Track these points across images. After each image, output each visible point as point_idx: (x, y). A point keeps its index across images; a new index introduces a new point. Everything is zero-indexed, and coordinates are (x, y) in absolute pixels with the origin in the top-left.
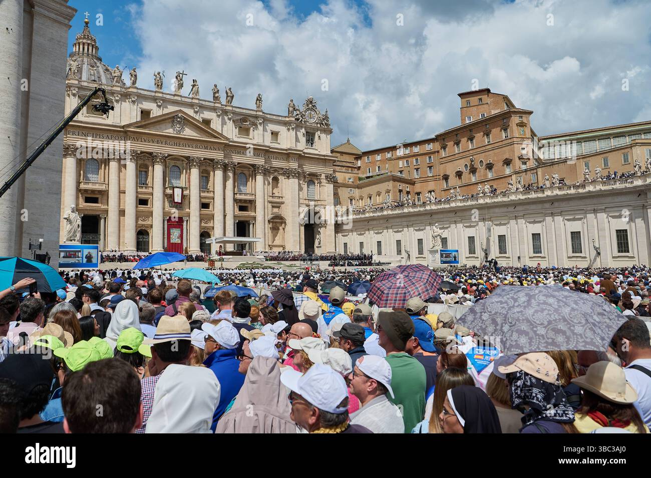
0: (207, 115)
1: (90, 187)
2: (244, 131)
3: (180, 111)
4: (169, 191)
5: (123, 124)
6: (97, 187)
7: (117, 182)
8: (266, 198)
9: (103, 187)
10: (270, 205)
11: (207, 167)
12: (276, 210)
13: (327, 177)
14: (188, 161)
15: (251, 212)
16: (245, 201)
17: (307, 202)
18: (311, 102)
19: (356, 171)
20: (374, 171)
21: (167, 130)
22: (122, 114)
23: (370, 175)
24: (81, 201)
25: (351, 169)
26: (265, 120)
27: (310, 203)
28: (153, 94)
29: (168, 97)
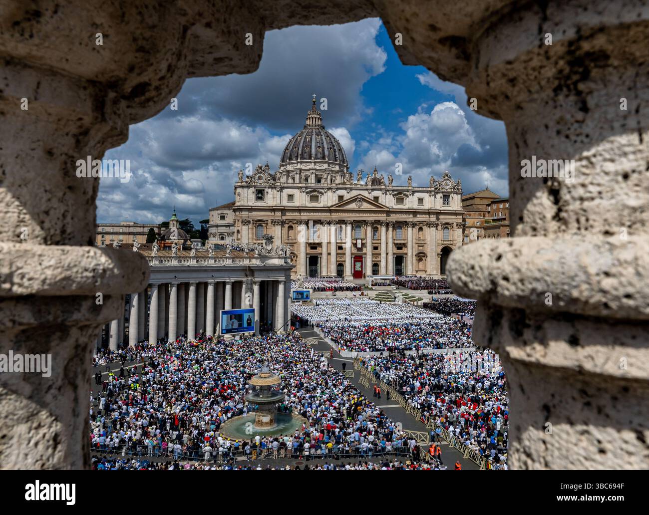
0: (376, 193)
1: (312, 241)
2: (400, 200)
3: (360, 195)
4: (355, 242)
5: (329, 205)
6: (316, 241)
7: (326, 238)
8: (414, 241)
9: (319, 242)
10: (417, 245)
11: (375, 226)
12: (420, 248)
13: (457, 225)
14: (365, 222)
15: (404, 250)
16: (400, 244)
17: (443, 242)
18: (447, 175)
19: (487, 215)
20: (498, 215)
21: (353, 206)
22: (329, 199)
23: (495, 218)
24: (308, 248)
25: (483, 213)
26: (414, 192)
27: (445, 243)
28: (345, 186)
29: (353, 186)
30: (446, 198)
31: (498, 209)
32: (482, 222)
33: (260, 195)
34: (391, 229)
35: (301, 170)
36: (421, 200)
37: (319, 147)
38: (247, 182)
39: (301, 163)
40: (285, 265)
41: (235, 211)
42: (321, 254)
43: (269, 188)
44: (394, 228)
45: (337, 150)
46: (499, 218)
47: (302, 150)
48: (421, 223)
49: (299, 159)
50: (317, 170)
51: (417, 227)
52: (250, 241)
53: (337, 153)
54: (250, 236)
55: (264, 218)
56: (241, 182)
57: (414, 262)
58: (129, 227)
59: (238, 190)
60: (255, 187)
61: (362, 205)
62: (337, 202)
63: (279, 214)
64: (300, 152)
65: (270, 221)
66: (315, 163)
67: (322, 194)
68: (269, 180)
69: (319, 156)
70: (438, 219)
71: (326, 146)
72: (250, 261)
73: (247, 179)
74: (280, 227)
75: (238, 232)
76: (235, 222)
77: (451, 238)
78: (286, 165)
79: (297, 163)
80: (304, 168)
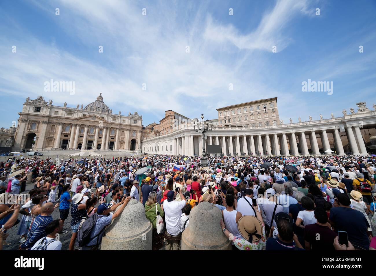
1: (65, 133)
2: (115, 120)
3: (94, 115)
4: (89, 134)
7: (73, 132)
9: (69, 133)
10: (120, 138)
13: (139, 131)
15: (114, 139)
16: (113, 137)
17: (132, 137)
22: (78, 115)
24: (63, 136)
26: (121, 117)
28: (87, 111)
29: (92, 111)
30: (135, 121)
33: (38, 110)
34: (109, 130)
36: (124, 121)
37: (98, 107)
42: (70, 139)
43: (44, 107)
48: (123, 129)
51: (121, 131)
55: (39, 120)
56: (27, 103)
57: (118, 144)
60: (35, 105)
63: (47, 118)
65: (41, 122)
67: (75, 113)
68: (45, 103)
70: (131, 128)
73: (31, 101)
74: (46, 125)
77: (135, 136)
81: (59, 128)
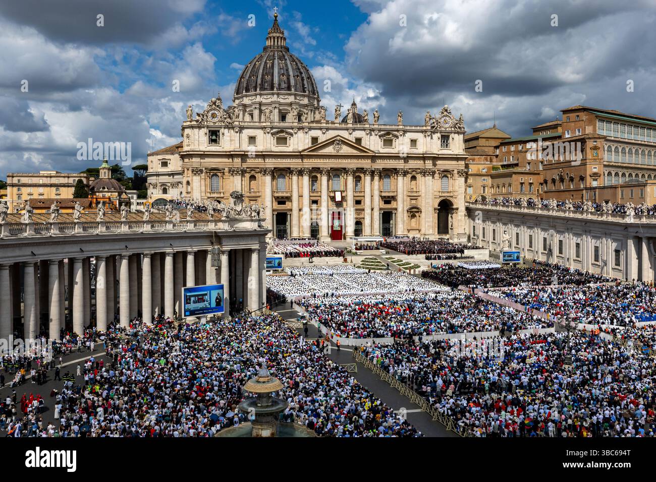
0: (358, 134)
1: (280, 195)
2: (388, 143)
3: (338, 136)
4: (332, 194)
5: (301, 149)
6: (285, 195)
7: (297, 190)
8: (405, 193)
9: (288, 195)
10: (409, 198)
11: (358, 175)
12: (414, 202)
13: (458, 172)
14: (345, 171)
15: (393, 205)
16: (389, 197)
17: (440, 194)
18: (446, 111)
19: (494, 159)
20: (509, 160)
21: (330, 150)
22: (299, 142)
23: (505, 163)
24: (275, 204)
25: (490, 157)
26: (405, 132)
27: (443, 195)
28: (319, 125)
29: (330, 125)
30: (445, 138)
31: (509, 152)
32: (489, 169)
33: (214, 137)
34: (376, 178)
35: (260, 104)
36: (414, 142)
37: (283, 75)
38: (197, 121)
39: (261, 95)
40: (259, 229)
41: (183, 157)
42: (291, 210)
43: (225, 128)
44: (380, 177)
45: (305, 78)
46: (509, 163)
47: (263, 78)
48: (414, 170)
49: (258, 90)
50: (280, 104)
51: (409, 176)
52: (203, 194)
53: (305, 82)
54: (203, 188)
55: (220, 166)
56: (191, 122)
57: (405, 219)
58: (51, 177)
59: (187, 131)
60: (208, 127)
61: (341, 148)
62: (310, 145)
63: (238, 161)
64: (259, 81)
65: (227, 169)
66: (278, 94)
67: (292, 135)
68: (225, 118)
69: (284, 85)
70: (434, 165)
71: (291, 73)
72: (216, 225)
73: (198, 118)
74: (239, 177)
75: (188, 183)
76: (184, 172)
77: (450, 189)
78: (242, 97)
79: (256, 95)
80: (264, 101)
81: (267, 185)
